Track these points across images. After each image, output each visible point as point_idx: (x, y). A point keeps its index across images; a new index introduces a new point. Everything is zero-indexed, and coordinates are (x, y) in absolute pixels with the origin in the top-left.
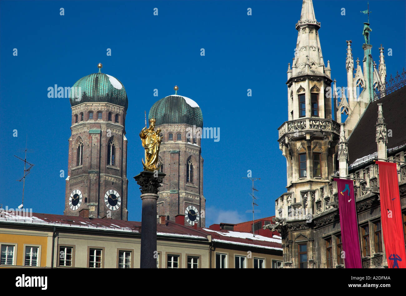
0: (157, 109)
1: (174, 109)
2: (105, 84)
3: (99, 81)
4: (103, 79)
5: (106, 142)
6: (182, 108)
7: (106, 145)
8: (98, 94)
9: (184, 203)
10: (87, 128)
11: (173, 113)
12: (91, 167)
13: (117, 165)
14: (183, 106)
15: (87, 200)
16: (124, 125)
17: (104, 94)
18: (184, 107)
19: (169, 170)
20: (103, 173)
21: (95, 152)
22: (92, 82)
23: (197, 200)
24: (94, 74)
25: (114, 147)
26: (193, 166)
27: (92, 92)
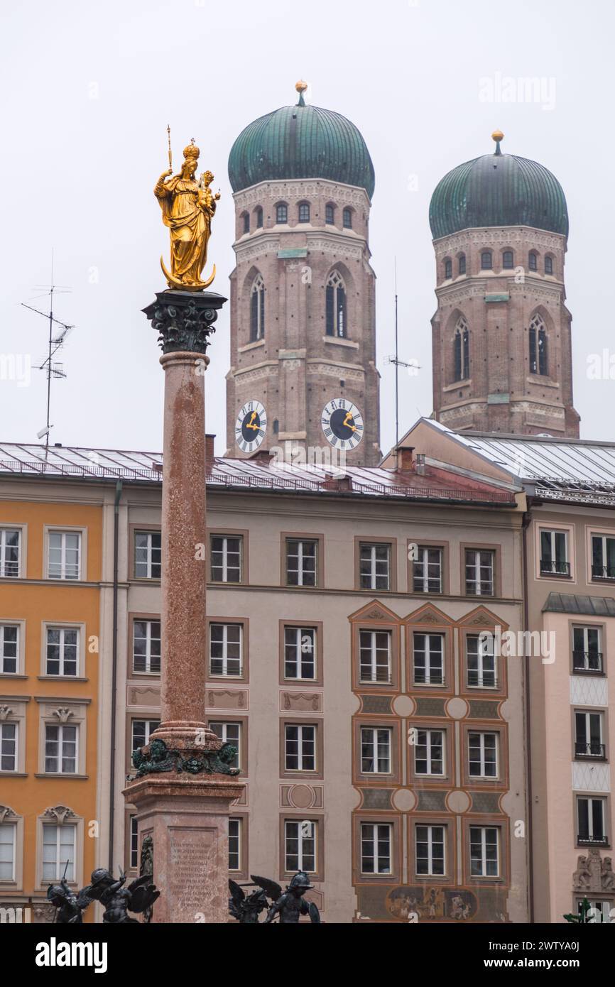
1: (493, 189)
2: (314, 132)
3: (299, 126)
4: (310, 120)
5: (322, 278)
6: (512, 186)
7: (323, 286)
8: (298, 159)
10: (272, 245)
12: (286, 343)
13: (350, 335)
14: (516, 180)
15: (280, 425)
17: (313, 157)
18: (518, 183)
19: (484, 344)
20: (318, 356)
21: (295, 306)
22: (283, 128)
23: (557, 419)
25: (341, 291)
26: (544, 332)
27: (282, 155)
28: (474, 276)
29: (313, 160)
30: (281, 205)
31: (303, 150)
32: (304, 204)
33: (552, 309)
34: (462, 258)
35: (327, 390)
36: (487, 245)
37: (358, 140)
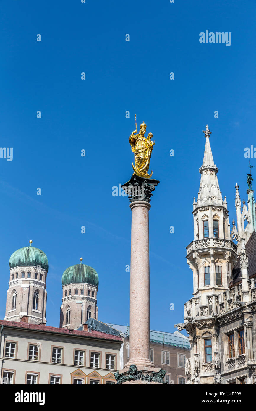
0: (68, 272)
1: (80, 273)
2: (34, 254)
3: (30, 252)
4: (33, 251)
5: (33, 293)
7: (33, 295)
8: (29, 261)
10: (20, 283)
11: (79, 276)
13: (39, 310)
14: (86, 271)
16: (45, 282)
17: (33, 260)
19: (75, 315)
20: (30, 315)
22: (25, 252)
24: (27, 247)
25: (38, 297)
26: (91, 312)
27: (25, 259)
28: (73, 296)
30: (23, 273)
31: (30, 258)
32: (29, 273)
33: (93, 306)
34: (70, 291)
36: (77, 288)
37: (45, 257)
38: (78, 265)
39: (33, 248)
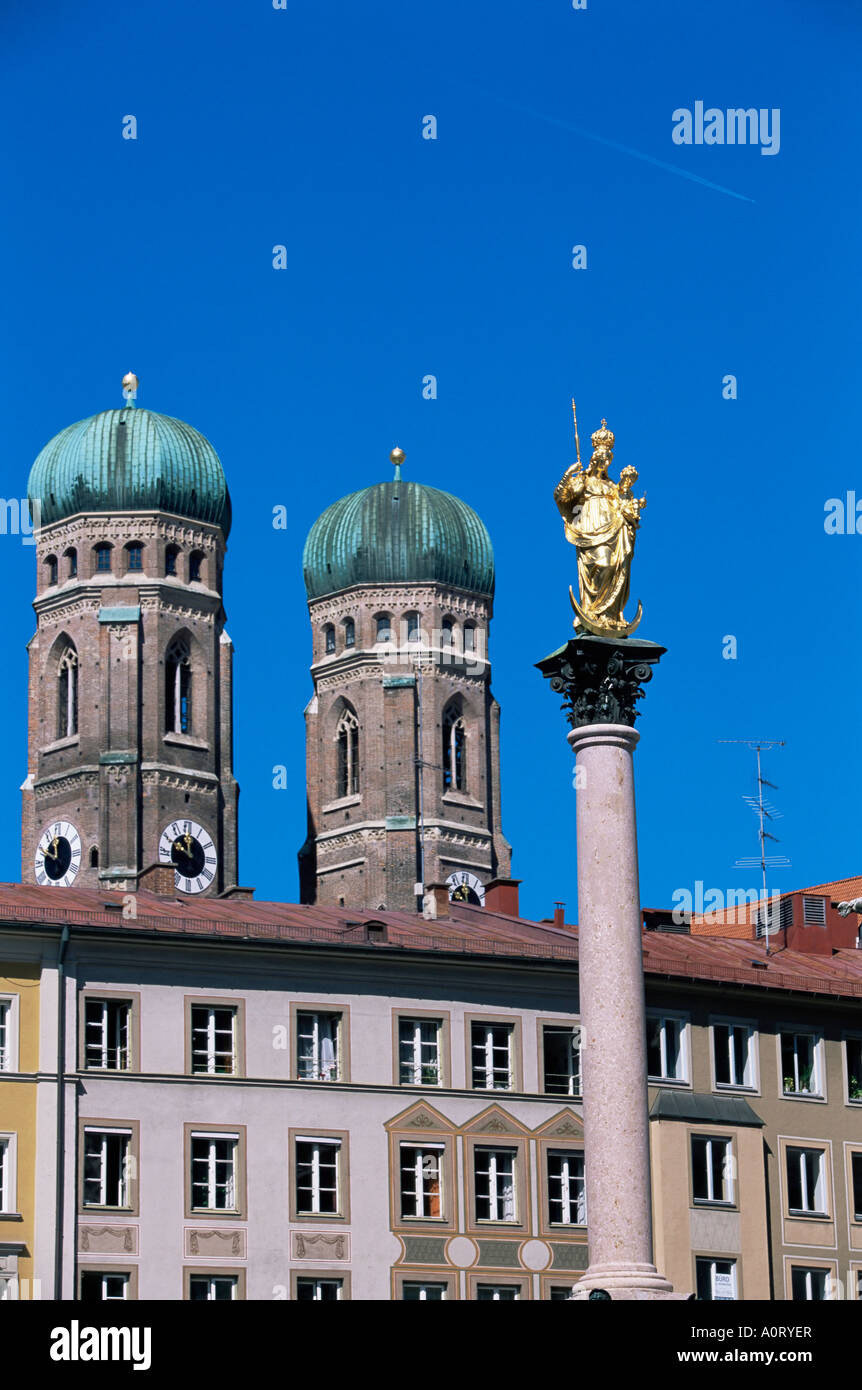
0: (332, 530)
1: (393, 530)
2: (150, 446)
3: (129, 437)
4: (144, 429)
5: (159, 651)
6: (420, 526)
7: (161, 662)
8: (127, 484)
9: (437, 863)
10: (90, 603)
11: (389, 544)
12: (109, 741)
13: (198, 731)
14: (425, 518)
15: (100, 857)
16: (219, 590)
17: (149, 480)
18: (428, 522)
19: (380, 746)
20: (152, 761)
21: (123, 687)
22: (106, 440)
23: (481, 851)
24: (111, 412)
25: (186, 670)
26: (463, 730)
27: (105, 477)
28: (366, 651)
29: (149, 485)
30: (103, 547)
31: (135, 471)
32: (134, 546)
34: (349, 622)
35: (167, 808)
36: (385, 608)
37: (210, 458)
38: (382, 488)
39: (145, 415)
